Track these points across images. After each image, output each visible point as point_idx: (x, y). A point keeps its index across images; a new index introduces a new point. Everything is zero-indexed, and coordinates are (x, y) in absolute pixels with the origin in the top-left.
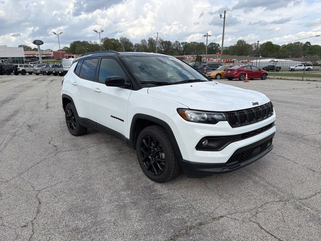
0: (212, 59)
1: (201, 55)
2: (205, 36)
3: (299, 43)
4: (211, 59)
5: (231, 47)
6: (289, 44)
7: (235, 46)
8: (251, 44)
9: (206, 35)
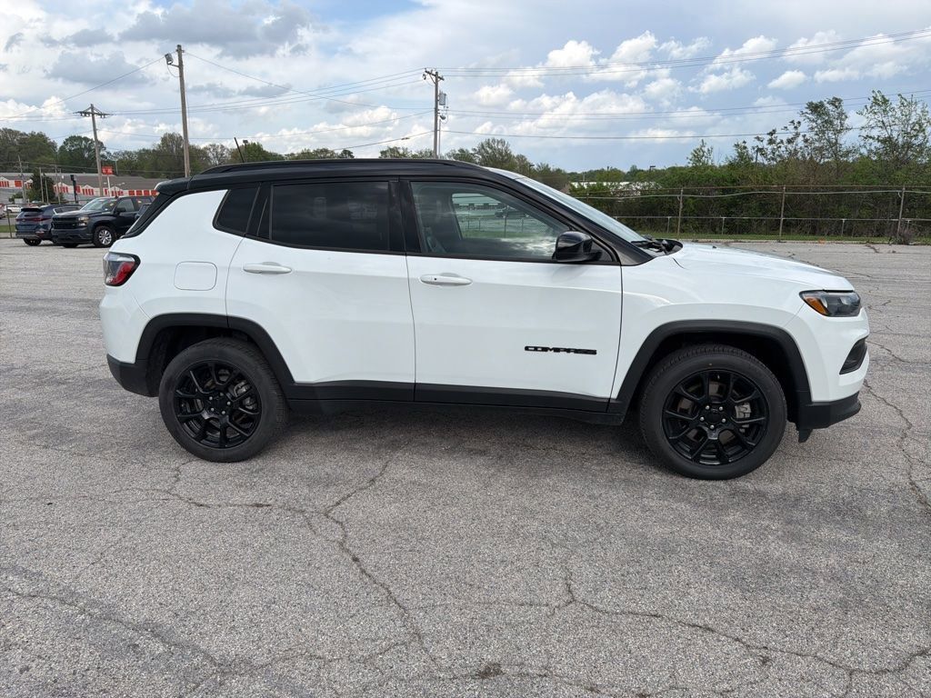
0: (90, 187)
1: (47, 174)
2: (85, 113)
3: (326, 151)
4: (85, 187)
5: (144, 153)
6: (303, 153)
7: (154, 150)
8: (202, 147)
9: (90, 111)
